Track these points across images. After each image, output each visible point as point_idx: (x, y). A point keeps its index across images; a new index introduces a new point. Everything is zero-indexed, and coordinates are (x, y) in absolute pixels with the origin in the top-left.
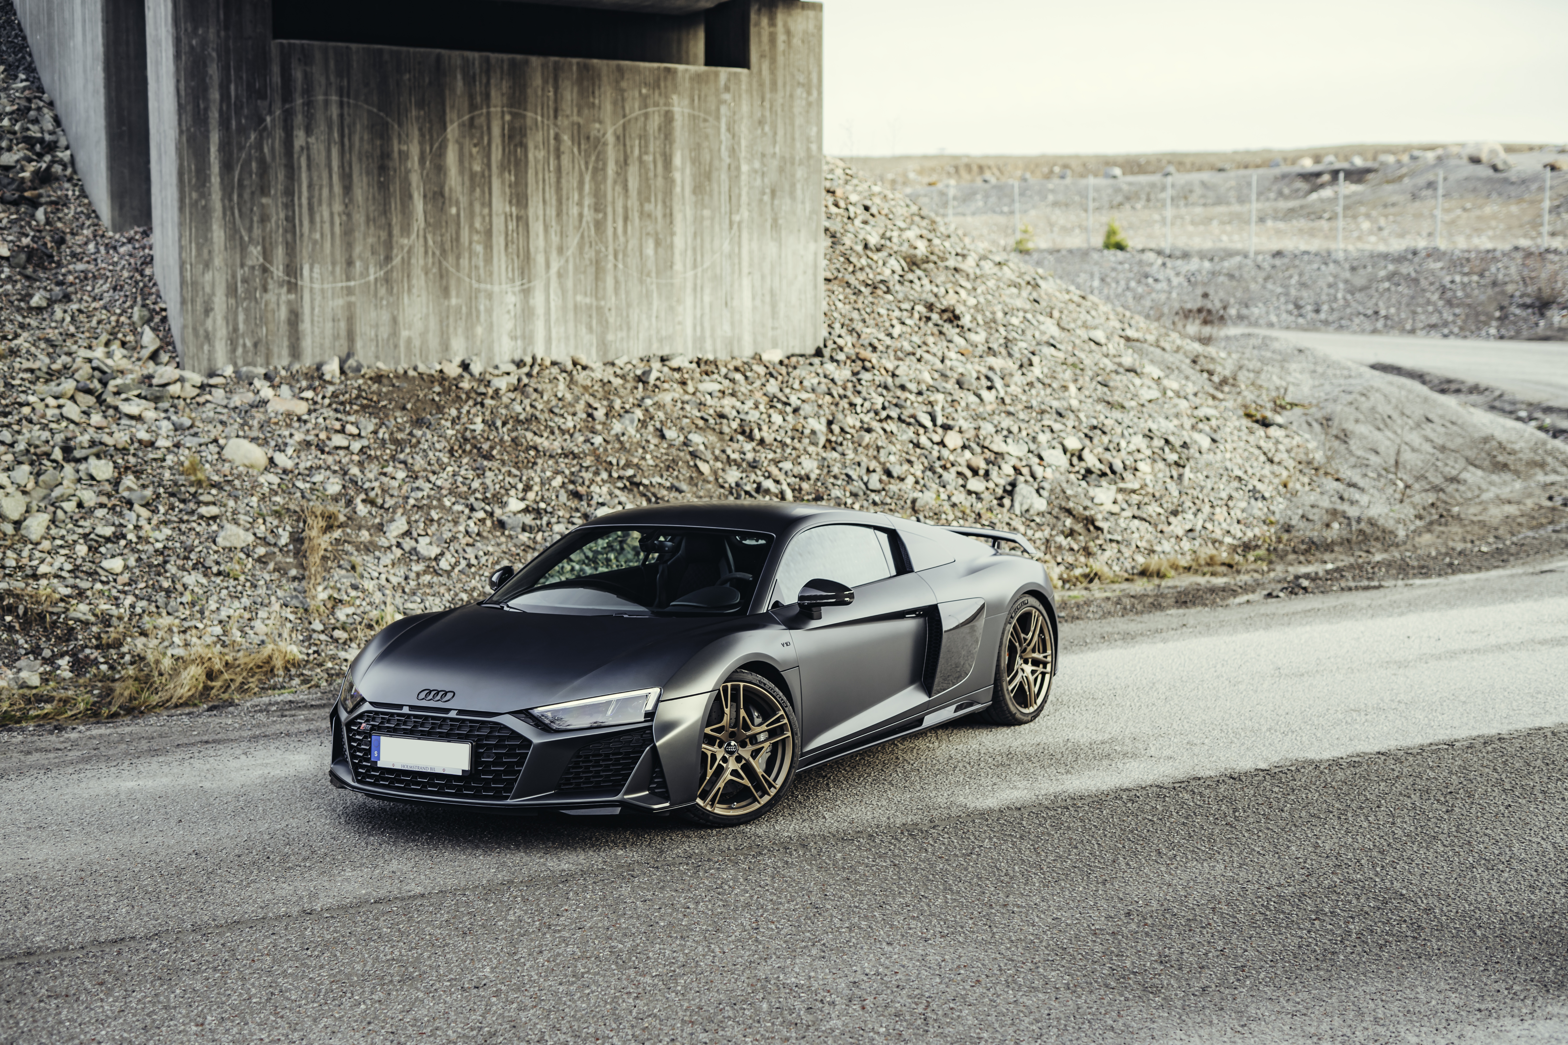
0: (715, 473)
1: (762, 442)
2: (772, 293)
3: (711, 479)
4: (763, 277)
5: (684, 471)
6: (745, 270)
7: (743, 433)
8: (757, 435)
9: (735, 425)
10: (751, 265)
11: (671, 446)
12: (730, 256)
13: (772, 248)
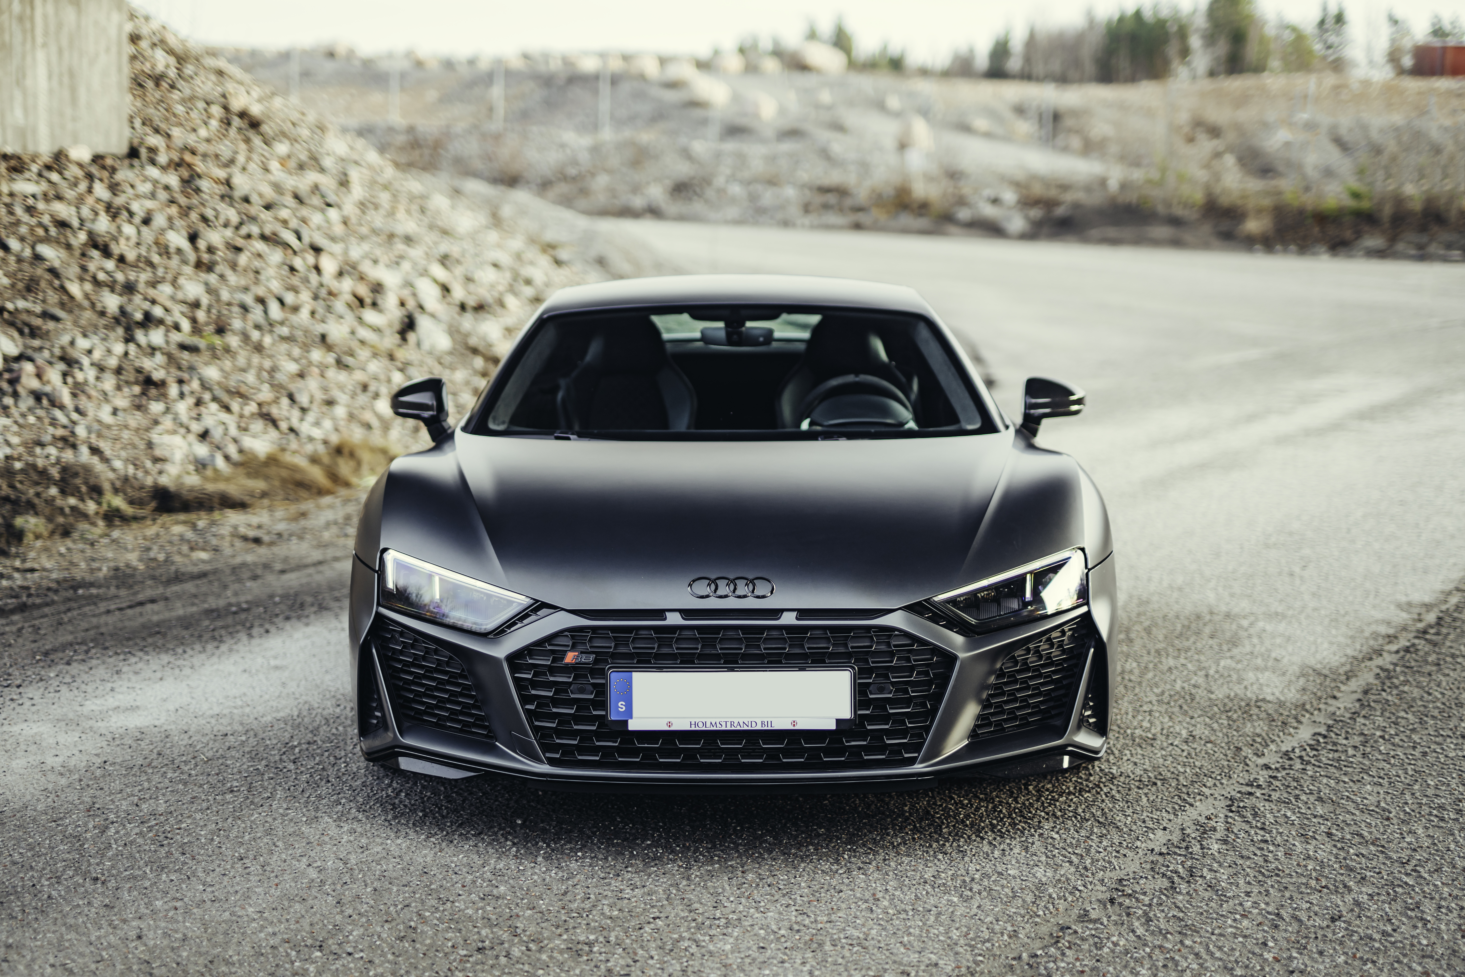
0: (87, 296)
1: (122, 259)
2: (72, 74)
3: (86, 303)
4: (60, 51)
5: (50, 292)
6: (39, 40)
7: (96, 246)
8: (116, 250)
9: (83, 237)
10: (46, 34)
11: (20, 260)
12: (21, 19)
13: (70, 15)
